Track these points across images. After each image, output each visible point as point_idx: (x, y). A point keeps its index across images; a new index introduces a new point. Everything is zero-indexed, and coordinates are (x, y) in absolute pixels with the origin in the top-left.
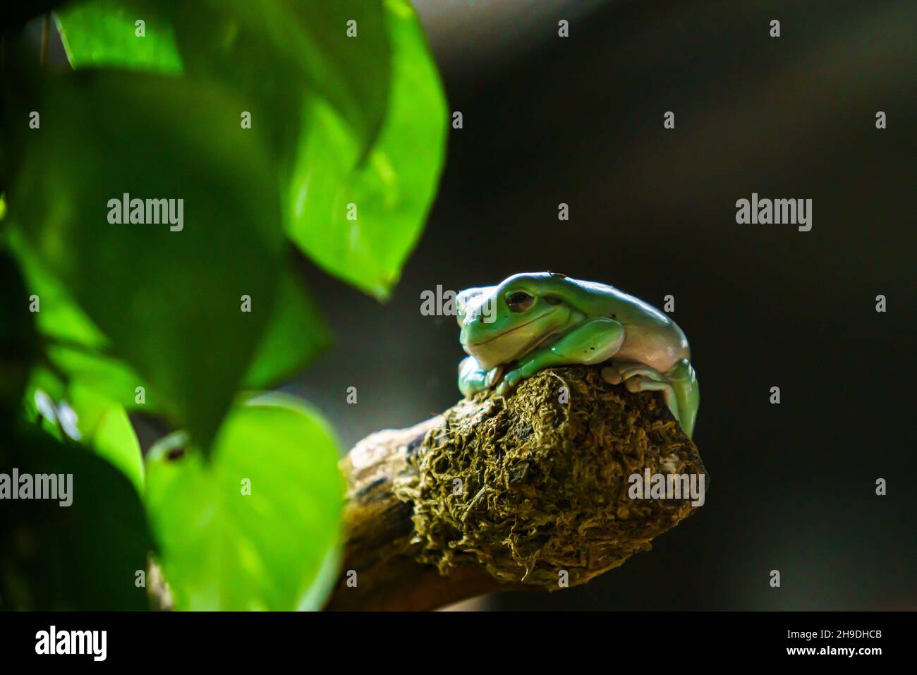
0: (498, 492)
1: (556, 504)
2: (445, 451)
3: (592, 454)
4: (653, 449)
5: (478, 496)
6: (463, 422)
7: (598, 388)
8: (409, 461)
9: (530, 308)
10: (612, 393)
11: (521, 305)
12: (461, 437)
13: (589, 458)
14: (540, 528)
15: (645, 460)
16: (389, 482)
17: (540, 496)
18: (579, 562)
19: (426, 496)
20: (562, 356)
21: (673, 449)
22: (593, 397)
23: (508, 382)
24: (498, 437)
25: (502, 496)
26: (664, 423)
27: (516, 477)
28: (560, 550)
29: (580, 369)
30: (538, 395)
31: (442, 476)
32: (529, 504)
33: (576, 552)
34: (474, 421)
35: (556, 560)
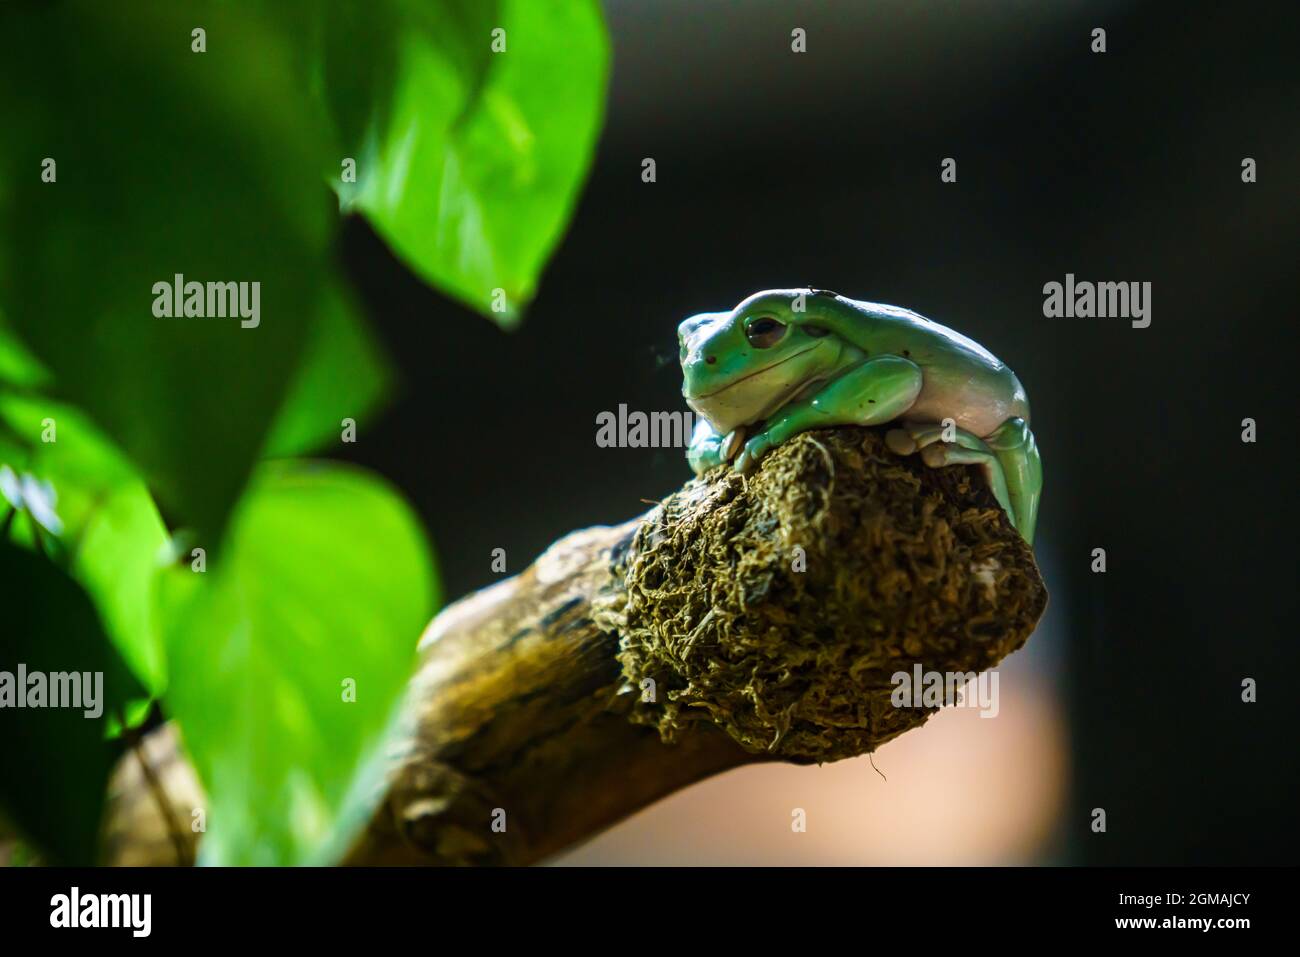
0: (731, 617)
1: (816, 633)
2: (659, 556)
3: (863, 559)
4: (962, 551)
5: (704, 622)
6: (686, 512)
7: (880, 461)
8: (613, 571)
9: (780, 341)
10: (901, 467)
11: (767, 337)
12: (681, 537)
13: (859, 564)
14: (795, 670)
15: (947, 568)
16: (586, 604)
17: (793, 622)
18: (856, 721)
19: (635, 623)
20: (826, 413)
21: (992, 551)
22: (871, 473)
23: (750, 453)
24: (731, 534)
25: (739, 622)
26: (981, 513)
27: (756, 593)
28: (826, 704)
29: (855, 431)
30: (787, 470)
31: (654, 593)
32: (776, 633)
33: (851, 706)
34: (700, 511)
35: (821, 719)
